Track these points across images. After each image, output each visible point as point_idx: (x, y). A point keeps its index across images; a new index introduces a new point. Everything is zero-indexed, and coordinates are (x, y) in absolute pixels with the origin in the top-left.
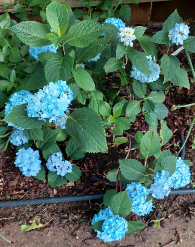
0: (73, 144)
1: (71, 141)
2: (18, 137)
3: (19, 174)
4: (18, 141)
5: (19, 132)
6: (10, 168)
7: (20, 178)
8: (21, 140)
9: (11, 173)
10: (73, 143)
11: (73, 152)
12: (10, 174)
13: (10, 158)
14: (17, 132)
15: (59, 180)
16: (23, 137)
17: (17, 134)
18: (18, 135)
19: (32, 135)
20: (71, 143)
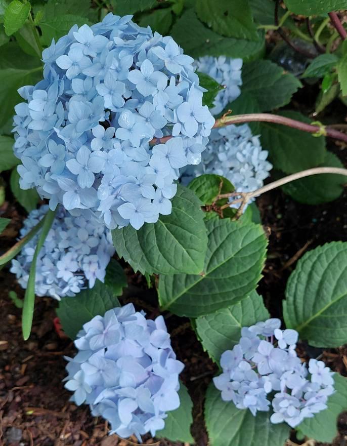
0: (321, 283)
1: (308, 268)
2: (66, 259)
3: (68, 416)
4: (67, 276)
5: (69, 239)
6: (21, 392)
7: (77, 437)
8: (79, 273)
9: (33, 417)
10: (317, 278)
11: (318, 314)
12: (25, 418)
13: (10, 344)
14: (57, 239)
15: (252, 429)
16: (86, 259)
17: (62, 246)
18: (67, 250)
19: (156, 254)
20: (310, 276)
